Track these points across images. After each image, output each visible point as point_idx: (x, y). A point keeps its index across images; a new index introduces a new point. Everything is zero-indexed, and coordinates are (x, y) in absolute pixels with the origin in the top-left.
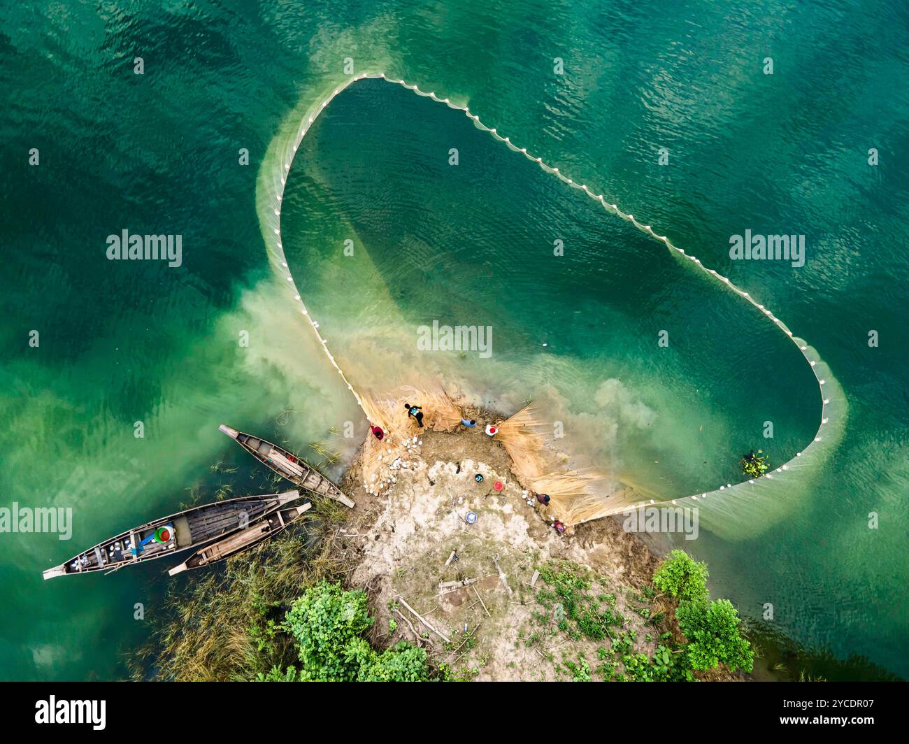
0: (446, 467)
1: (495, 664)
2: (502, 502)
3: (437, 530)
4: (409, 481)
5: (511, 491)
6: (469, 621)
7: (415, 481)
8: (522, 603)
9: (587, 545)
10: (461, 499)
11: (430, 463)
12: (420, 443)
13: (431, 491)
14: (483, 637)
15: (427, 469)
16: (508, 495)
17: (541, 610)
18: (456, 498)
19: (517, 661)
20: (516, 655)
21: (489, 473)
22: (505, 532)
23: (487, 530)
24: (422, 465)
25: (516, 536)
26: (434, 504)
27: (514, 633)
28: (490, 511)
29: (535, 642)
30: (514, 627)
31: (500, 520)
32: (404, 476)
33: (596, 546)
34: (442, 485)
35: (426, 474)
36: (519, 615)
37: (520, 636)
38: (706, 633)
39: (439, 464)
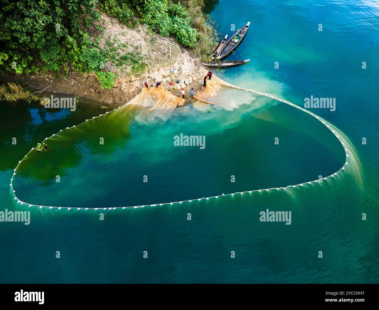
0: (188, 82)
1: (143, 40)
2: (167, 81)
3: (178, 64)
4: (195, 73)
5: (167, 86)
6: (156, 46)
7: (193, 74)
8: (145, 55)
9: (136, 89)
10: (178, 76)
11: (193, 81)
12: (200, 84)
13: (187, 74)
14: (150, 44)
15: (193, 79)
16: (167, 84)
17: (140, 56)
18: (180, 75)
19: (138, 42)
20: (139, 43)
21: (176, 86)
22: (161, 73)
23: (166, 70)
24: (195, 79)
25: (157, 74)
26: (184, 71)
27: (143, 48)
28: (169, 76)
29: (137, 48)
30: (143, 49)
31: (165, 75)
32: (197, 73)
33: (134, 89)
34: (186, 76)
35: (192, 77)
36: (144, 52)
37: (141, 47)
38: (97, 56)
39: (191, 82)
